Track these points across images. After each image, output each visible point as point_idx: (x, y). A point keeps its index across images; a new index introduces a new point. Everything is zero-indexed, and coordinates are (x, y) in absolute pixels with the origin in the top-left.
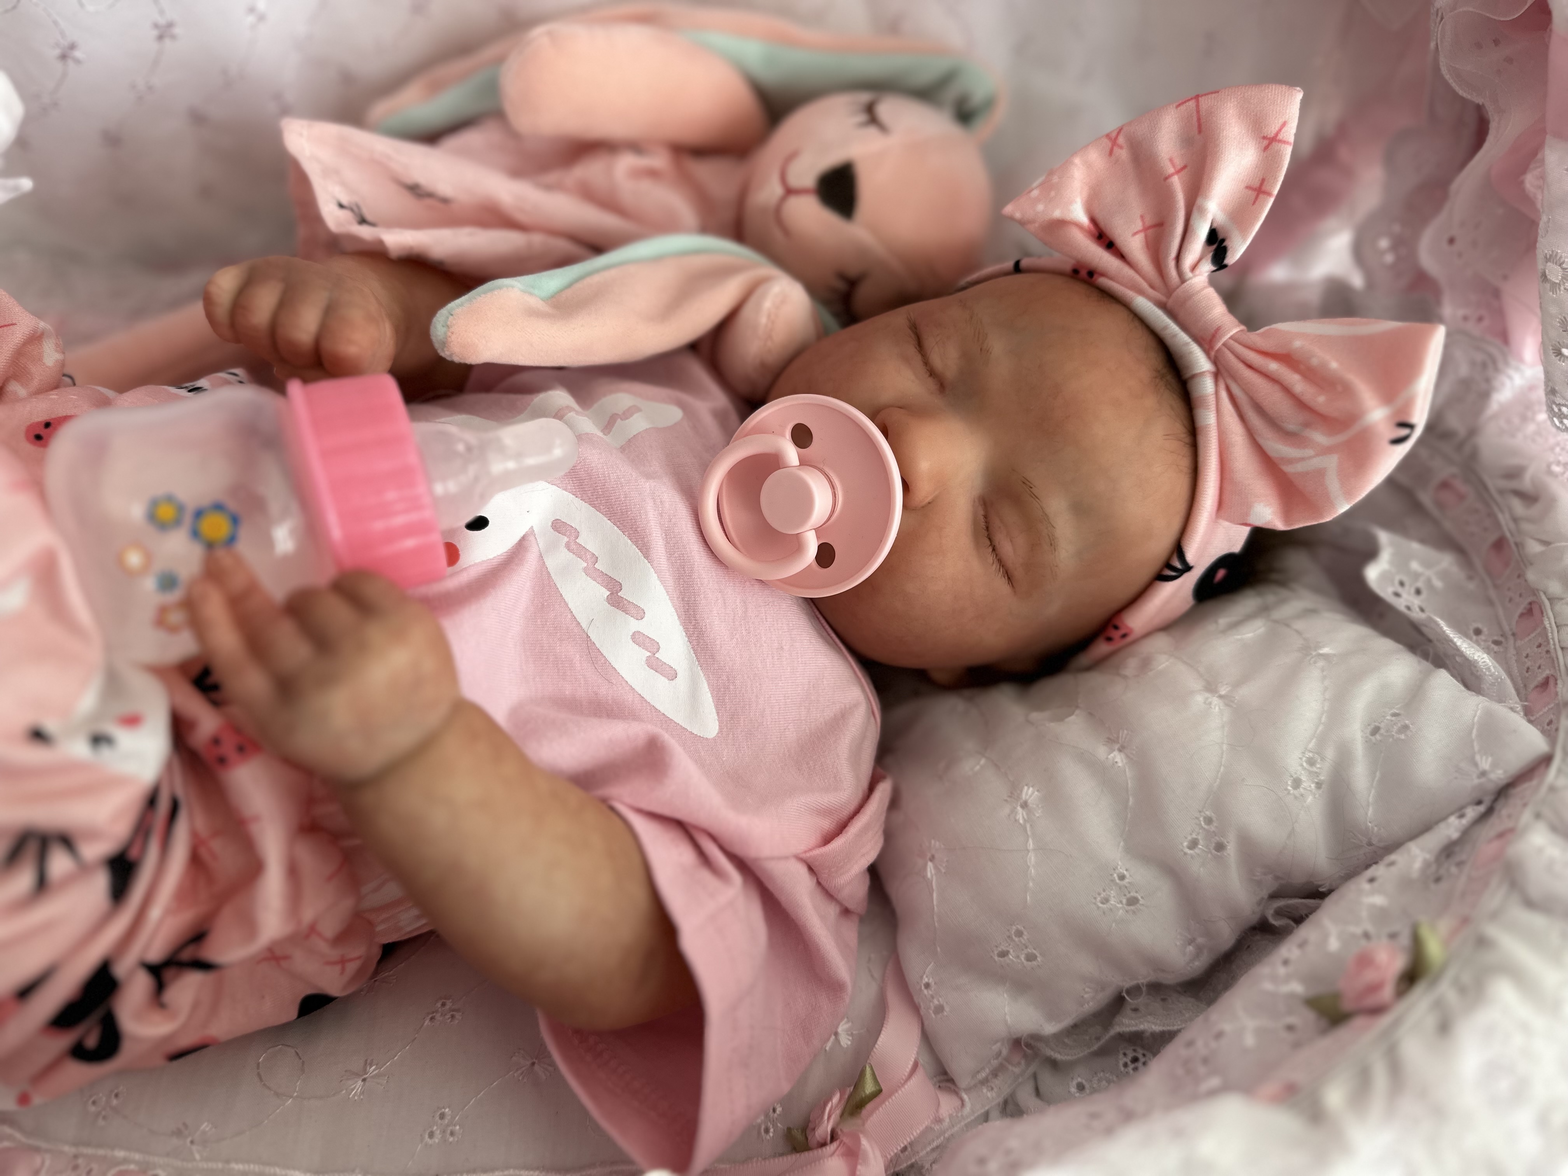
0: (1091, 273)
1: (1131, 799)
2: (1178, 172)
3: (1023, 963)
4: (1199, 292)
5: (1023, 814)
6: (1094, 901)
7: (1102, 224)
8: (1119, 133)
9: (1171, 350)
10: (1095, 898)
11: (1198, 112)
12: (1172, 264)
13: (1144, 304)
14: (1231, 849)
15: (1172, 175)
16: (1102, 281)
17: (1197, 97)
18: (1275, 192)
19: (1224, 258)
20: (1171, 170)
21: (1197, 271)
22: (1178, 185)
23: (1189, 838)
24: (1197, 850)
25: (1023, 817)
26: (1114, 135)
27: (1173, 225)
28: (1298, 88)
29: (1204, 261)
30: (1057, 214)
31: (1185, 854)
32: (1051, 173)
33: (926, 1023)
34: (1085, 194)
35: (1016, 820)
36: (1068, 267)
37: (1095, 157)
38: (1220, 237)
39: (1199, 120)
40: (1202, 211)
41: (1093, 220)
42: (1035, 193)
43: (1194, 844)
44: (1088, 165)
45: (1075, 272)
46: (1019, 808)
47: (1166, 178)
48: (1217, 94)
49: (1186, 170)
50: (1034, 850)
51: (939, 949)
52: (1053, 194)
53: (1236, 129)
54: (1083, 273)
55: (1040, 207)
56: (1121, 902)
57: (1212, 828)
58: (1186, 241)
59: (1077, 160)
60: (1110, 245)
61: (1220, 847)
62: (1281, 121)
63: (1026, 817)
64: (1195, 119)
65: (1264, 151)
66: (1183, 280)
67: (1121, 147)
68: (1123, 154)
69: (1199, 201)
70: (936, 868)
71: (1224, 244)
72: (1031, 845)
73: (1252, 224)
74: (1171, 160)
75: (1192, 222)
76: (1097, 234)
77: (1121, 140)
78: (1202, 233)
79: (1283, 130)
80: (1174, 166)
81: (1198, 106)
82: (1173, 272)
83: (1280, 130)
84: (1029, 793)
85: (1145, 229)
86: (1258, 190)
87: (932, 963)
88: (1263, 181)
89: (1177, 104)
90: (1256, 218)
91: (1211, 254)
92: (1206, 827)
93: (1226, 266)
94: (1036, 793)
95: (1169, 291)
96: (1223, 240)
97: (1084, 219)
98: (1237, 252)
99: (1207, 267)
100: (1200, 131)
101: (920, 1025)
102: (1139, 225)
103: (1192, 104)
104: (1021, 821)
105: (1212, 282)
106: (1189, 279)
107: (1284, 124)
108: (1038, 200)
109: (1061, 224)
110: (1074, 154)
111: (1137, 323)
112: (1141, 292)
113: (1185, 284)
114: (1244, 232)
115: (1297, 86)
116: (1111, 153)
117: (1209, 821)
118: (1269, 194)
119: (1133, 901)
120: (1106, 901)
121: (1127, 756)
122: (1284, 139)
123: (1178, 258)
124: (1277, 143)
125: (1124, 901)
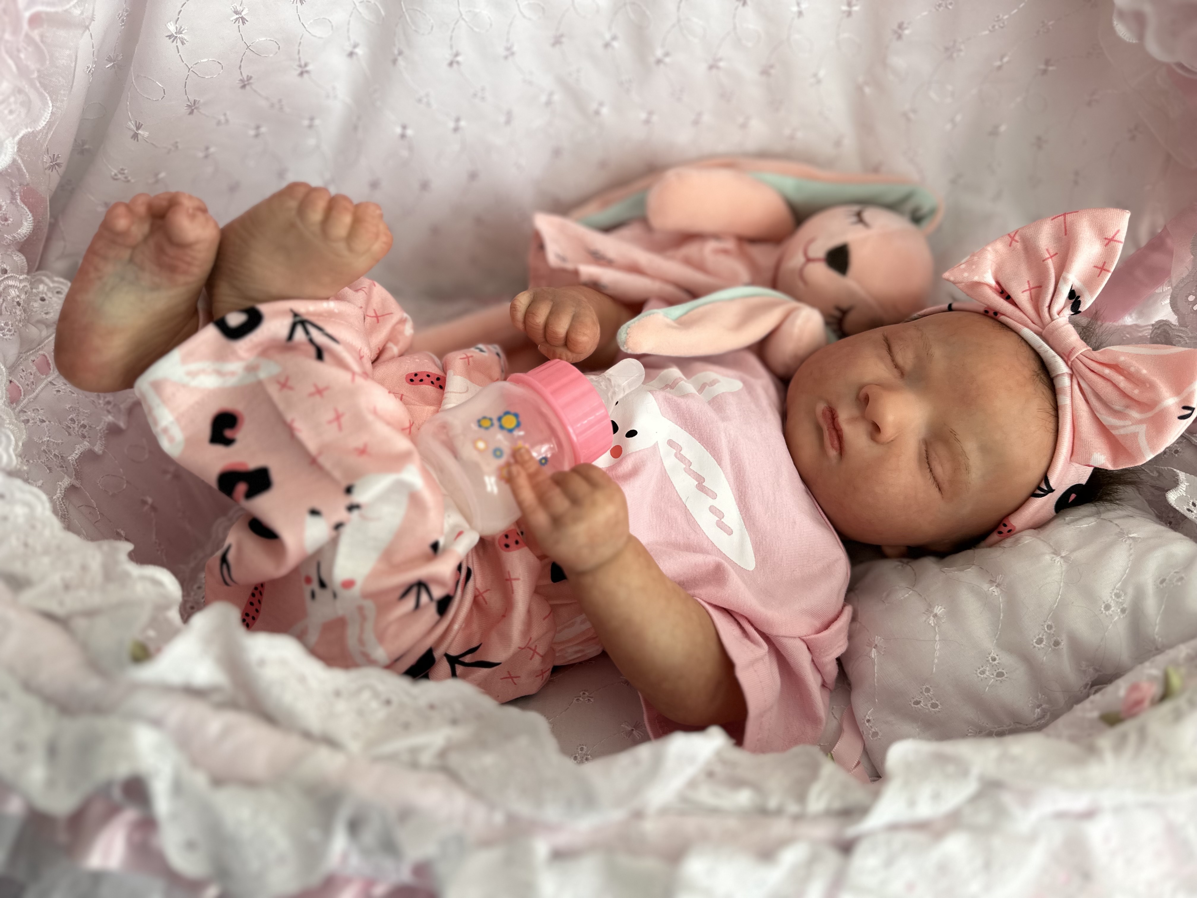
0: (996, 313)
1: (1002, 615)
2: (1051, 257)
3: (929, 709)
4: (1062, 326)
5: (934, 620)
6: (975, 672)
7: (1003, 285)
8: (1016, 233)
9: (1044, 359)
10: (976, 671)
11: (1065, 223)
12: (1046, 310)
13: (1027, 333)
14: (1064, 644)
15: (1048, 258)
16: (1003, 318)
17: (1065, 215)
18: (1112, 270)
19: (1079, 307)
20: (1047, 256)
21: (1061, 315)
22: (1051, 264)
23: (1037, 637)
24: (1042, 646)
25: (934, 622)
26: (1012, 235)
27: (1047, 287)
28: (1127, 211)
29: (1066, 309)
30: (976, 279)
31: (1035, 647)
32: (973, 255)
33: (866, 743)
34: (994, 268)
35: (929, 624)
36: (982, 309)
37: (1000, 246)
38: (1077, 295)
39: (1065, 227)
40: (1065, 280)
41: (998, 283)
42: (963, 266)
43: (1040, 641)
44: (996, 251)
45: (986, 312)
46: (931, 617)
47: (1044, 261)
48: (1077, 213)
49: (1057, 255)
50: (939, 640)
51: (877, 700)
52: (974, 267)
53: (1088, 233)
54: (991, 313)
55: (966, 274)
56: (993, 674)
57: (1052, 631)
58: (1055, 297)
59: (989, 248)
60: (1008, 298)
61: (1057, 643)
62: (1116, 230)
63: (936, 623)
64: (1063, 227)
65: (1106, 246)
66: (1052, 320)
67: (1017, 241)
68: (1018, 246)
69: (1064, 274)
70: (878, 652)
71: (1079, 299)
72: (937, 638)
73: (1097, 288)
74: (1047, 250)
75: (1059, 286)
76: (1000, 291)
77: (1017, 238)
78: (1065, 292)
79: (1117, 235)
80: (1049, 253)
81: (1065, 219)
82: (1047, 315)
83: (1116, 234)
84: (939, 610)
85: (1030, 289)
86: (1102, 269)
87: (872, 709)
88: (1105, 263)
89: (1053, 218)
90: (1099, 285)
91: (1071, 305)
92: (1048, 631)
93: (1080, 312)
94: (943, 609)
95: (1044, 326)
96: (1079, 297)
97: (993, 283)
98: (1086, 304)
99: (1068, 312)
100: (1066, 234)
101: (863, 744)
102: (1027, 287)
103: (1062, 218)
104: (932, 625)
105: (1071, 321)
106: (1056, 319)
107: (1118, 231)
108: (964, 270)
109: (978, 284)
110: (988, 244)
111: (1023, 343)
112: (1027, 326)
113: (1054, 321)
114: (1092, 293)
115: (1127, 210)
116: (1010, 245)
117: (1050, 627)
118: (1108, 271)
119: (1000, 675)
120: (983, 672)
121: (1001, 590)
122: (1118, 240)
123: (1050, 307)
124: (1114, 242)
125: (995, 674)
